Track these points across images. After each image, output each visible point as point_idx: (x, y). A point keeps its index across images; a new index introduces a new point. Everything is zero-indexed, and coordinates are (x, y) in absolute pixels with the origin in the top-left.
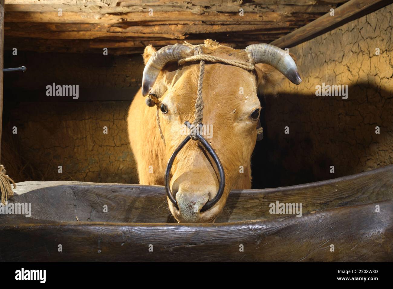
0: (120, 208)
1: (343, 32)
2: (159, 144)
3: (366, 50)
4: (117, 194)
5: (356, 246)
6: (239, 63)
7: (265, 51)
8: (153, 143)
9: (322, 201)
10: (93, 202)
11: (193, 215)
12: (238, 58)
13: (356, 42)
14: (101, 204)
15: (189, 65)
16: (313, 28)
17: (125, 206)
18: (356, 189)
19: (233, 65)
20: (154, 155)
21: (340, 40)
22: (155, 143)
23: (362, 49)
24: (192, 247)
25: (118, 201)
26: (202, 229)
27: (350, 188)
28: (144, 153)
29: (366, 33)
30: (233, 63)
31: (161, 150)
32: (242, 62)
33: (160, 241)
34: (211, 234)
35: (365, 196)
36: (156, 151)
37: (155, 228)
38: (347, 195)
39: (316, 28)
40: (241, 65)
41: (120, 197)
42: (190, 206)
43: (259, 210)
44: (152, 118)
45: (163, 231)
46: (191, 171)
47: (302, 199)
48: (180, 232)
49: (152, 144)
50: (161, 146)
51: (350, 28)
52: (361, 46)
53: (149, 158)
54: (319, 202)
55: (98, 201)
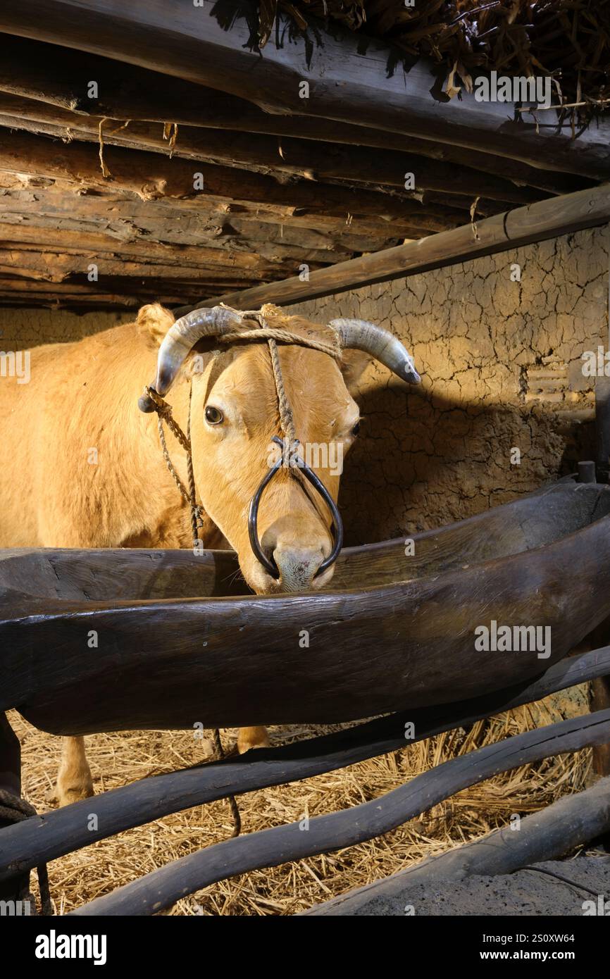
0: (131, 590)
1: (360, 300)
2: (104, 485)
3: (405, 333)
4: (126, 566)
5: (515, 610)
6: (326, 347)
7: (363, 330)
8: (92, 483)
9: (420, 564)
10: (87, 582)
11: (303, 584)
12: (322, 338)
13: (387, 318)
14: (99, 585)
15: (244, 345)
16: (308, 286)
17: (139, 588)
18: (459, 544)
19: (317, 349)
20: (92, 505)
21: (354, 312)
22: (96, 482)
23: (397, 331)
24: (338, 624)
25: (128, 579)
26: (348, 597)
27: (452, 543)
28: (67, 503)
29: (406, 305)
30: (319, 346)
31: (109, 495)
32: (329, 346)
33: (296, 618)
34: (362, 603)
35: (470, 553)
36: (98, 497)
37: (286, 600)
38: (448, 554)
39: (314, 288)
40: (329, 350)
41: (130, 571)
42: (301, 569)
43: (339, 582)
44: (90, 436)
45: (299, 604)
46: (288, 515)
47: (395, 562)
48: (321, 603)
49: (88, 485)
50: (108, 488)
51: (374, 294)
52: (395, 324)
53: (81, 512)
54: (415, 565)
55: (95, 580)
